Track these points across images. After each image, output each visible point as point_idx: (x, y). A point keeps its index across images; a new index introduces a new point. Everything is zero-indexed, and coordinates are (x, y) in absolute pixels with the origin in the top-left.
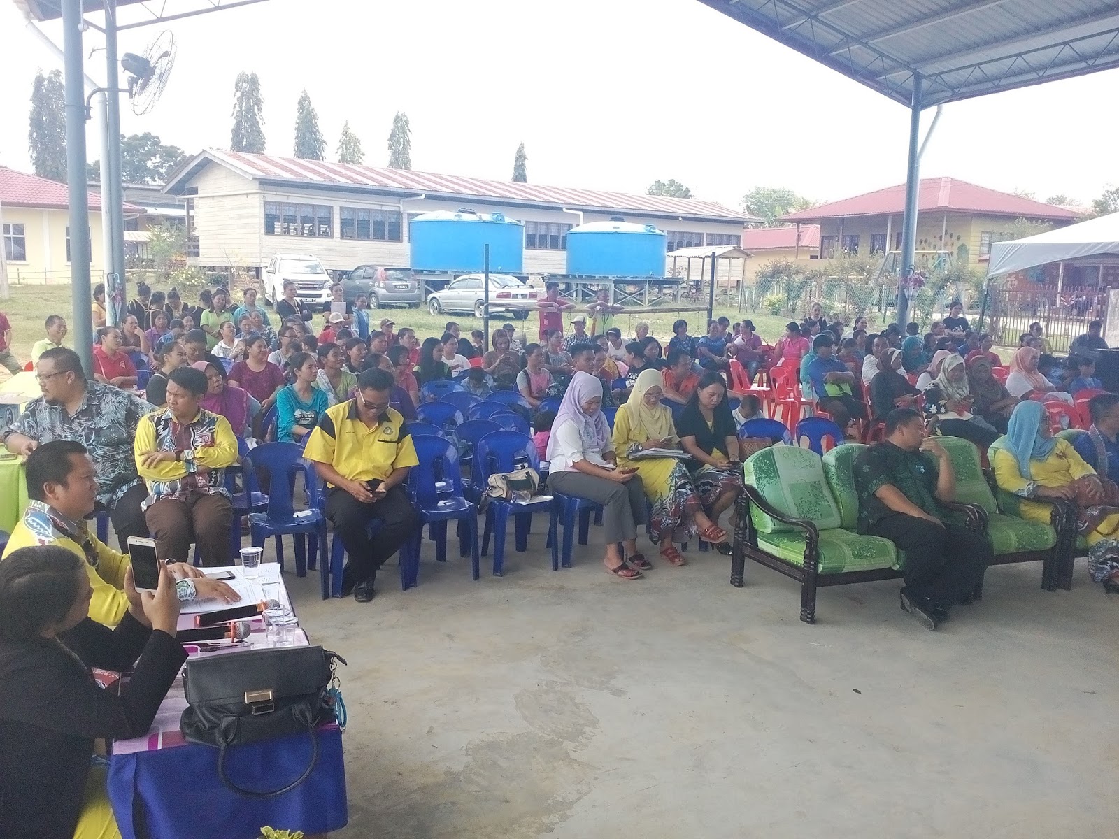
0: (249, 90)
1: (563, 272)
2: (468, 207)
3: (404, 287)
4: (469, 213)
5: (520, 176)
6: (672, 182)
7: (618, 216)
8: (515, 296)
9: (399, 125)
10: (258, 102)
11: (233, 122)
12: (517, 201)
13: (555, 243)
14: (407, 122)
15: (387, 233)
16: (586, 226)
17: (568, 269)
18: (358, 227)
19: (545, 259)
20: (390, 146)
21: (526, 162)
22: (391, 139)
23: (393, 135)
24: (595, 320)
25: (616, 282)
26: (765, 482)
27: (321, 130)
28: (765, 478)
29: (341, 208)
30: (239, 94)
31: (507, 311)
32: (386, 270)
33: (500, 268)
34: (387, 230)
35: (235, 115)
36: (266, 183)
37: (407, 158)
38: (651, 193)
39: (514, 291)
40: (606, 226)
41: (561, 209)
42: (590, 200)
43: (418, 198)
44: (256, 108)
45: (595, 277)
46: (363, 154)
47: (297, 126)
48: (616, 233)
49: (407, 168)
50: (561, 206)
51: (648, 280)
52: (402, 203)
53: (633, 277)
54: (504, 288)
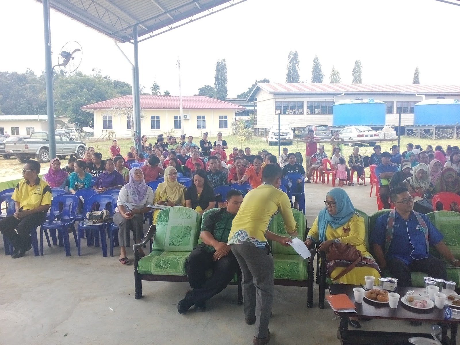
0: (294, 58)
1: (412, 124)
2: (359, 97)
3: (324, 133)
4: (360, 100)
5: (416, 81)
7: (441, 96)
8: (367, 136)
9: (357, 65)
10: (297, 62)
11: (287, 71)
12: (391, 93)
13: (412, 111)
14: (360, 63)
15: (327, 111)
16: (425, 101)
17: (414, 123)
18: (312, 109)
19: (407, 118)
20: (353, 74)
21: (419, 75)
22: (353, 71)
23: (354, 69)
24: (334, 146)
25: (436, 128)
27: (322, 71)
29: (308, 102)
30: (290, 60)
32: (316, 126)
33: (371, 123)
34: (327, 109)
35: (288, 68)
36: (276, 94)
37: (360, 78)
39: (365, 133)
40: (433, 101)
41: (415, 95)
42: (431, 89)
43: (342, 95)
44: (296, 64)
45: (426, 126)
46: (341, 79)
47: (312, 70)
48: (437, 104)
49: (360, 82)
50: (414, 93)
51: (456, 126)
52: (334, 98)
53: (447, 125)
54: (361, 132)
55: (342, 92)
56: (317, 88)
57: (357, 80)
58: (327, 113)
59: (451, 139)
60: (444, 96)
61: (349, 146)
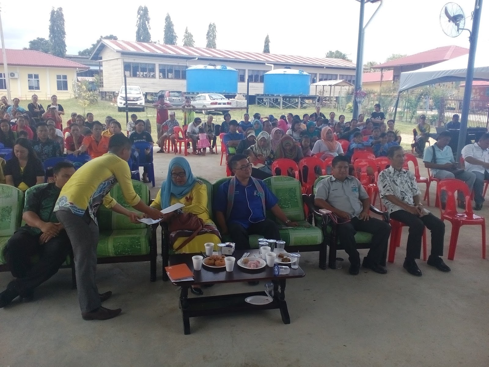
0: (144, 14)
1: (262, 93)
2: (213, 63)
3: (178, 100)
4: (213, 66)
5: (267, 50)
6: (337, 52)
7: (288, 66)
8: (220, 104)
9: (211, 28)
10: (148, 19)
11: (136, 29)
12: (243, 60)
14: (215, 27)
15: (181, 76)
16: (274, 71)
17: (264, 92)
18: (165, 72)
19: (257, 87)
20: (207, 38)
21: (270, 44)
22: (207, 35)
23: (208, 33)
25: (283, 97)
27: (175, 31)
29: (159, 65)
30: (139, 16)
32: (169, 92)
33: (224, 91)
34: (180, 74)
35: (137, 25)
36: (124, 54)
37: (215, 43)
38: (327, 57)
39: (219, 101)
40: (281, 71)
41: (265, 64)
43: (195, 59)
44: (147, 22)
45: (274, 95)
46: (194, 42)
47: (164, 30)
48: (284, 74)
50: (265, 62)
51: (300, 96)
52: (188, 62)
53: (292, 95)
54: (214, 100)
55: (195, 57)
56: (170, 50)
57: (211, 44)
58: (181, 78)
59: (296, 108)
60: (290, 67)
61: (203, 114)
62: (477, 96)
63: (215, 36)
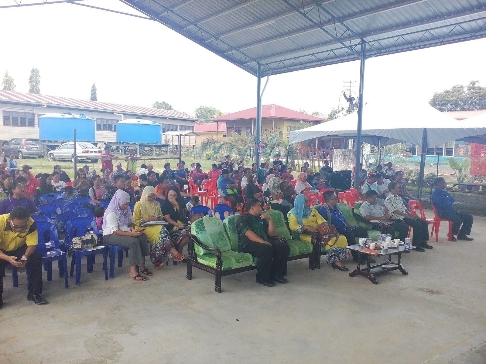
1: (115, 141)
2: (68, 111)
3: (36, 148)
4: (68, 114)
5: (94, 98)
6: (164, 103)
7: (139, 117)
8: (92, 152)
9: (34, 73)
12: (92, 109)
13: (111, 128)
14: (38, 72)
16: (125, 121)
17: (117, 139)
19: (106, 135)
20: (30, 83)
21: (97, 92)
22: (30, 80)
23: (31, 78)
24: (128, 163)
25: (140, 146)
26: (200, 233)
28: (200, 231)
29: (4, 112)
31: (88, 159)
32: (27, 140)
34: (26, 121)
37: (38, 88)
38: (155, 107)
39: (91, 150)
40: (135, 121)
41: (113, 113)
42: (127, 109)
43: (43, 107)
45: (130, 143)
46: (15, 86)
48: (139, 124)
49: (38, 93)
50: (113, 112)
51: (154, 145)
52: (34, 109)
53: (147, 144)
54: (86, 148)
55: (43, 104)
58: (27, 125)
59: (151, 155)
62: (299, 146)
63: (39, 81)
